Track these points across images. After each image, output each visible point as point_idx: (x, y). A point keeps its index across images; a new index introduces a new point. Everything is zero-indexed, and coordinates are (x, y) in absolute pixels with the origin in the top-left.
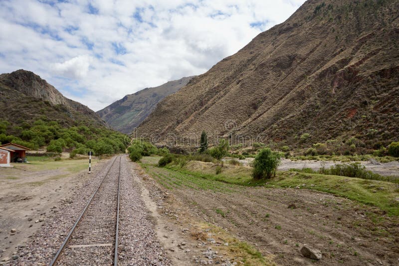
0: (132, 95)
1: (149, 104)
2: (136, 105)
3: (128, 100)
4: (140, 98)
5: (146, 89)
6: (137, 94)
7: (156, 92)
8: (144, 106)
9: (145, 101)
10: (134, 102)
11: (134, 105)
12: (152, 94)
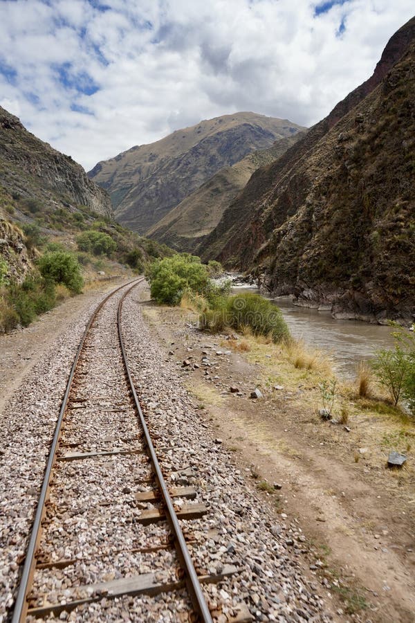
0: (110, 160)
1: (144, 174)
2: (119, 178)
3: (104, 170)
4: (126, 166)
5: (135, 148)
6: (119, 158)
7: (154, 151)
8: (135, 179)
9: (136, 171)
10: (115, 173)
11: (116, 179)
12: (148, 157)
